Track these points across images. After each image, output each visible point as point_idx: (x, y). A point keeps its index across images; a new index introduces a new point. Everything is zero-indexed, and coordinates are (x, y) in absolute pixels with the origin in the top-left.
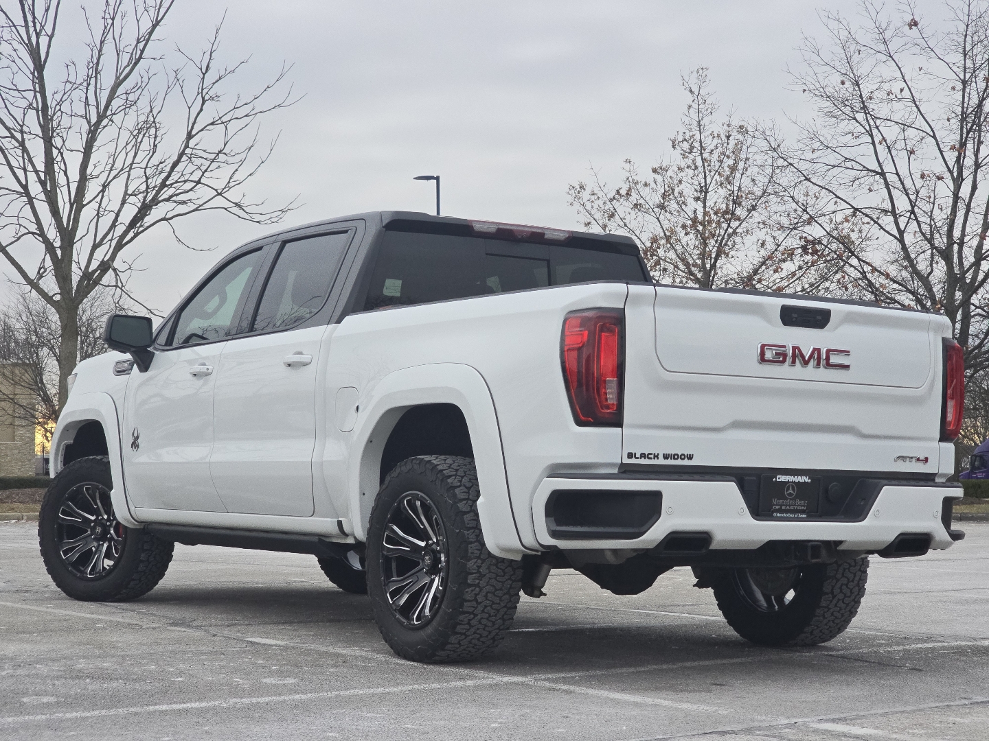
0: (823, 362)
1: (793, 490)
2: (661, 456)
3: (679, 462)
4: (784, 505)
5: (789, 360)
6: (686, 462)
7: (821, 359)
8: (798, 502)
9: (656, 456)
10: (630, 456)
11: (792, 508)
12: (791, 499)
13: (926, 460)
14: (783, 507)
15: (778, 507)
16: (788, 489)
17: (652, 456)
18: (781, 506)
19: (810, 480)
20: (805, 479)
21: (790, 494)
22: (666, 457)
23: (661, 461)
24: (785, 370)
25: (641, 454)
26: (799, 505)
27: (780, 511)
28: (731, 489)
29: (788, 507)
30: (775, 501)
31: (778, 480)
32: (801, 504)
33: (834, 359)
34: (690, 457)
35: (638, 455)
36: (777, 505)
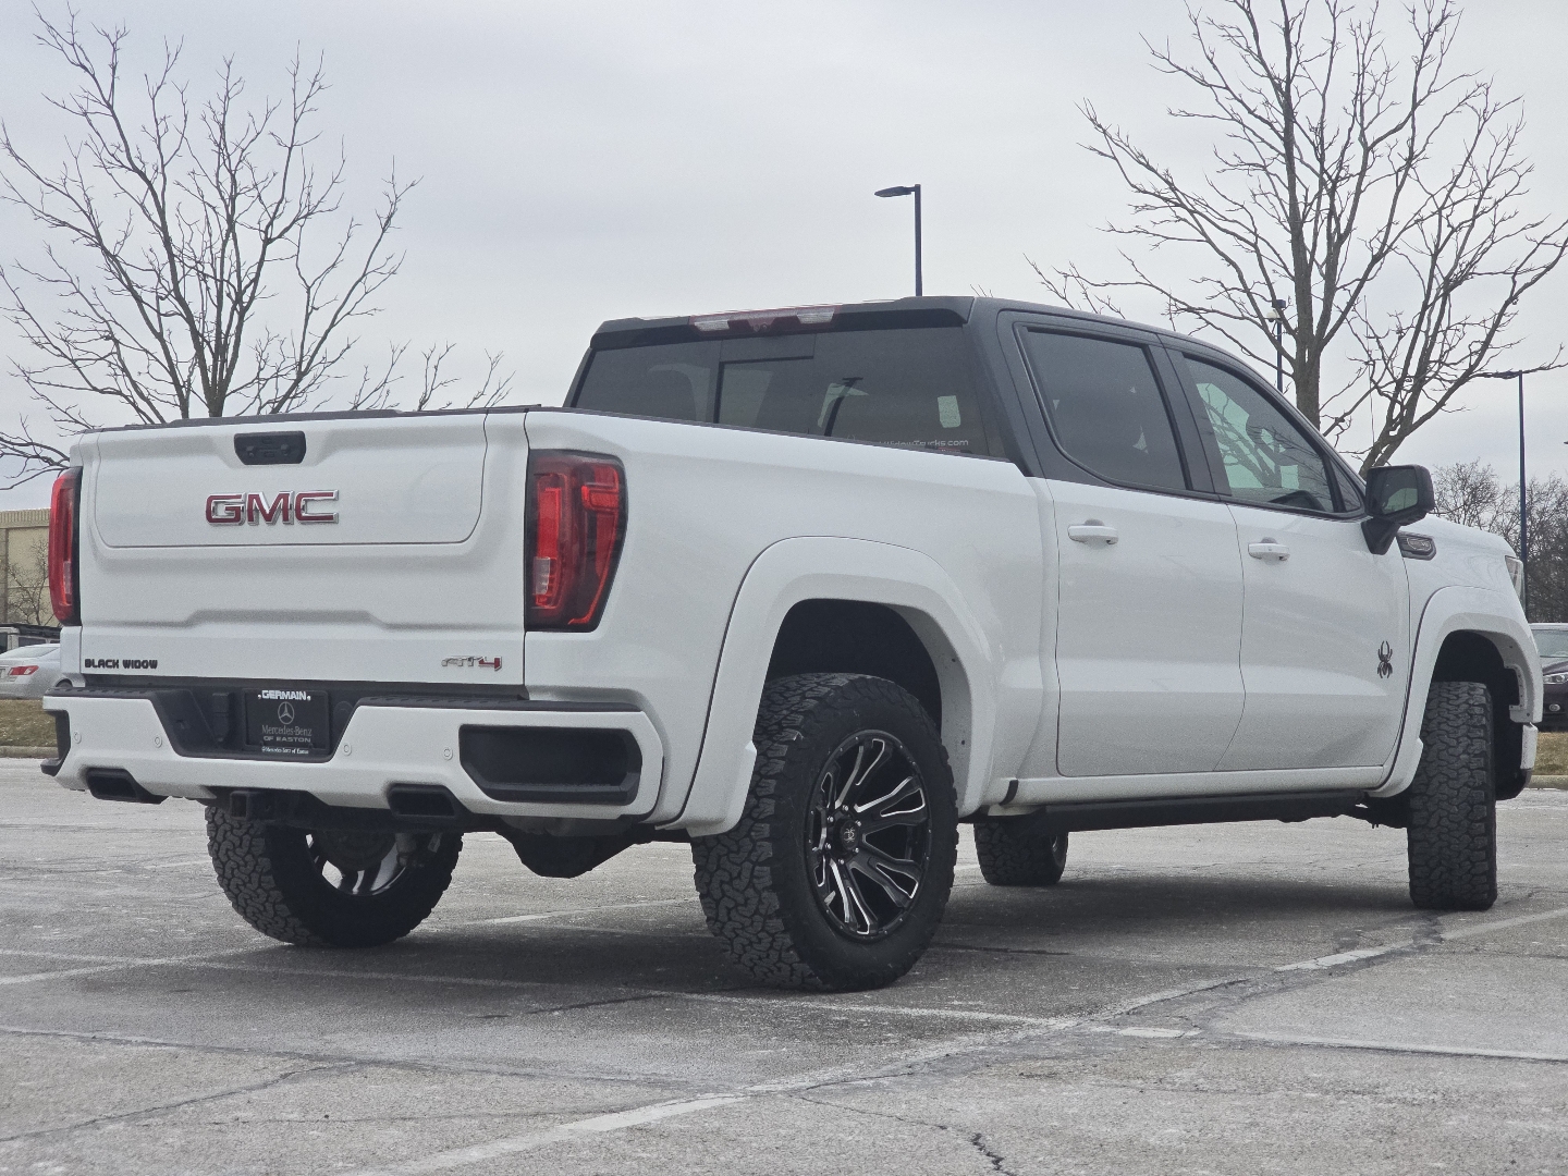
0: (292, 513)
1: (290, 712)
2: (121, 664)
3: (141, 672)
4: (279, 735)
5: (244, 516)
6: (149, 672)
7: (290, 510)
8: (299, 731)
9: (116, 664)
10: (89, 663)
11: (290, 739)
12: (287, 726)
13: (497, 664)
14: (278, 739)
15: (270, 738)
16: (282, 712)
17: (110, 664)
18: (275, 736)
19: (309, 697)
20: (301, 696)
21: (286, 719)
22: (127, 664)
23: (121, 671)
24: (244, 532)
25: (100, 661)
26: (299, 736)
27: (273, 744)
28: (144, 707)
29: (284, 739)
30: (266, 729)
31: (264, 697)
32: (304, 734)
33: (314, 509)
34: (154, 664)
35: (96, 663)
36: (269, 735)
